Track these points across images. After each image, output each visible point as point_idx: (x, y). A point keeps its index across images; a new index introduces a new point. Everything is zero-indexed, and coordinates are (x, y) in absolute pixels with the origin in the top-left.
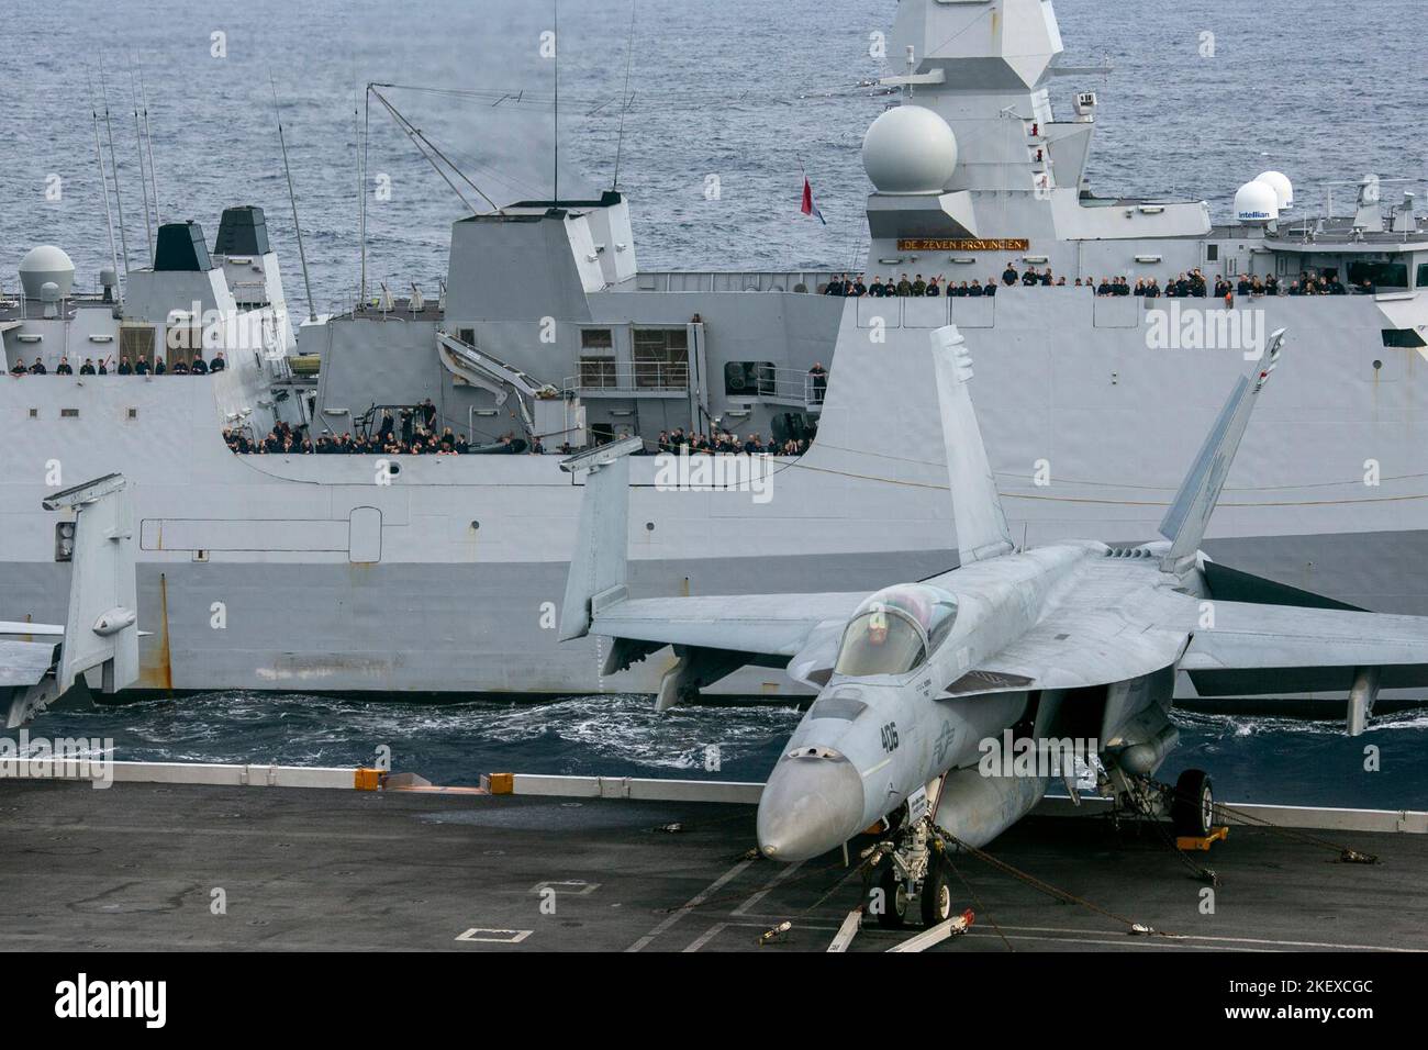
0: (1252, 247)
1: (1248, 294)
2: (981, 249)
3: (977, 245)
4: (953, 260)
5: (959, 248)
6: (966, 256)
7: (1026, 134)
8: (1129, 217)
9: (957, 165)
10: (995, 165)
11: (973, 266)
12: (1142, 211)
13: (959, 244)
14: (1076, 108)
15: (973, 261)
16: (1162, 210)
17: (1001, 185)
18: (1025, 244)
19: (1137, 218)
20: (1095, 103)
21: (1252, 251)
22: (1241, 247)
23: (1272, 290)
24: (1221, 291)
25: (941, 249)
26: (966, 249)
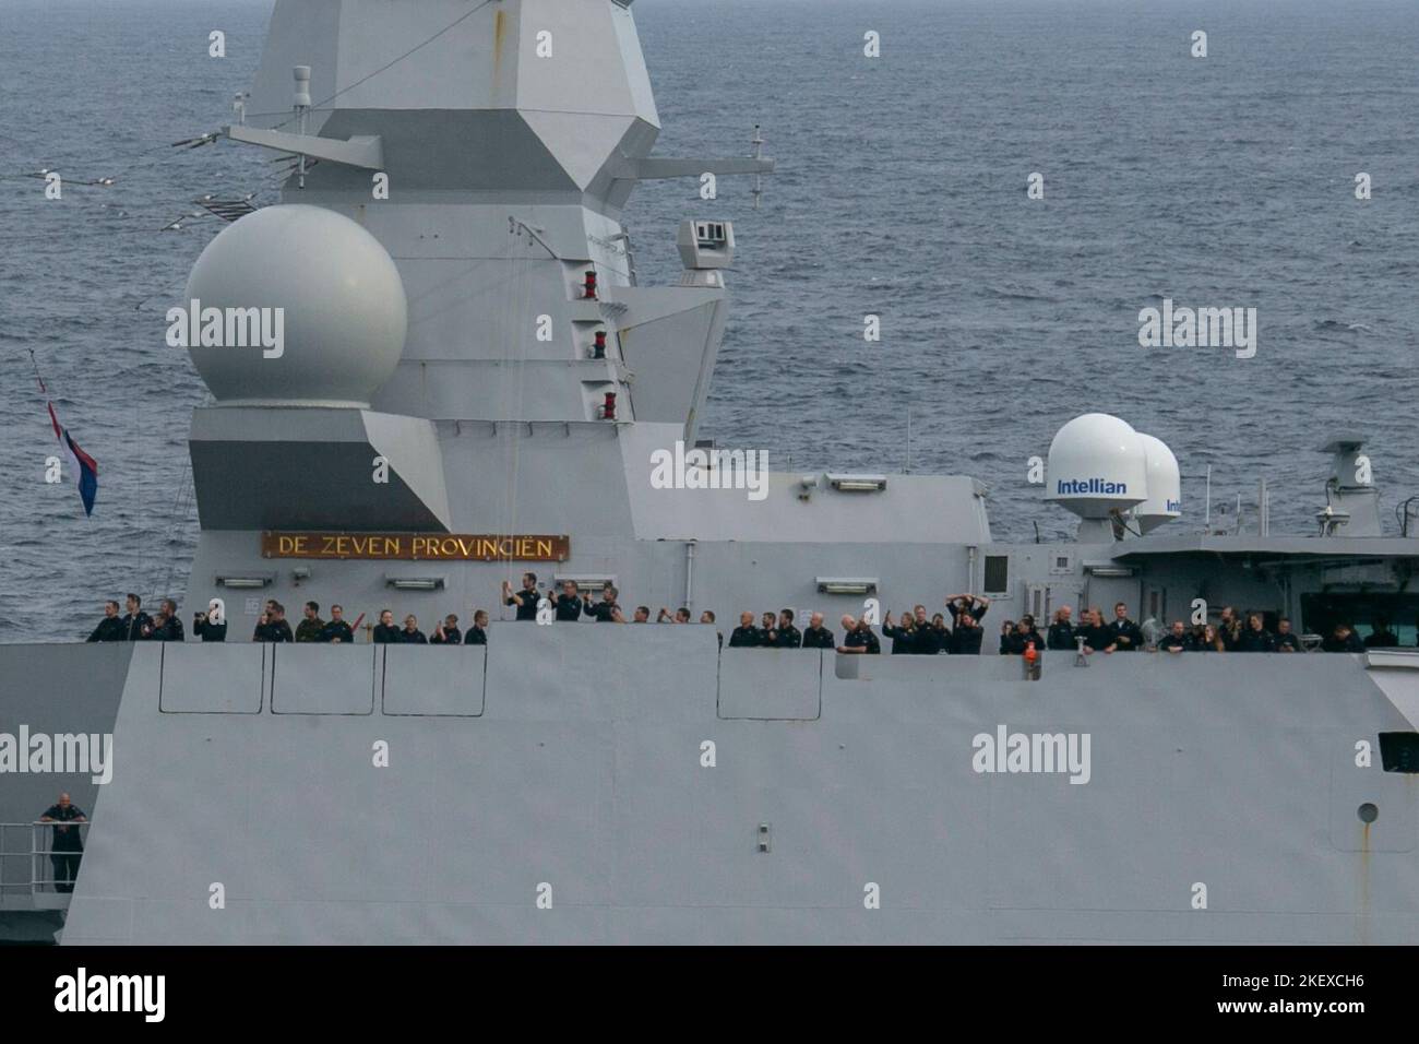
0: (1087, 563)
1: (1075, 647)
2: (459, 557)
3: (450, 547)
4: (391, 583)
5: (406, 555)
6: (425, 573)
7: (569, 294)
8: (804, 498)
9: (403, 362)
10: (496, 364)
11: (438, 597)
12: (836, 486)
13: (406, 545)
14: (686, 253)
15: (439, 584)
16: (882, 486)
17: (505, 405)
18: (561, 545)
19: (824, 502)
20: (732, 242)
21: (1088, 570)
22: (1062, 562)
23: (1131, 638)
24: (1014, 643)
25: (366, 556)
26: (424, 557)
